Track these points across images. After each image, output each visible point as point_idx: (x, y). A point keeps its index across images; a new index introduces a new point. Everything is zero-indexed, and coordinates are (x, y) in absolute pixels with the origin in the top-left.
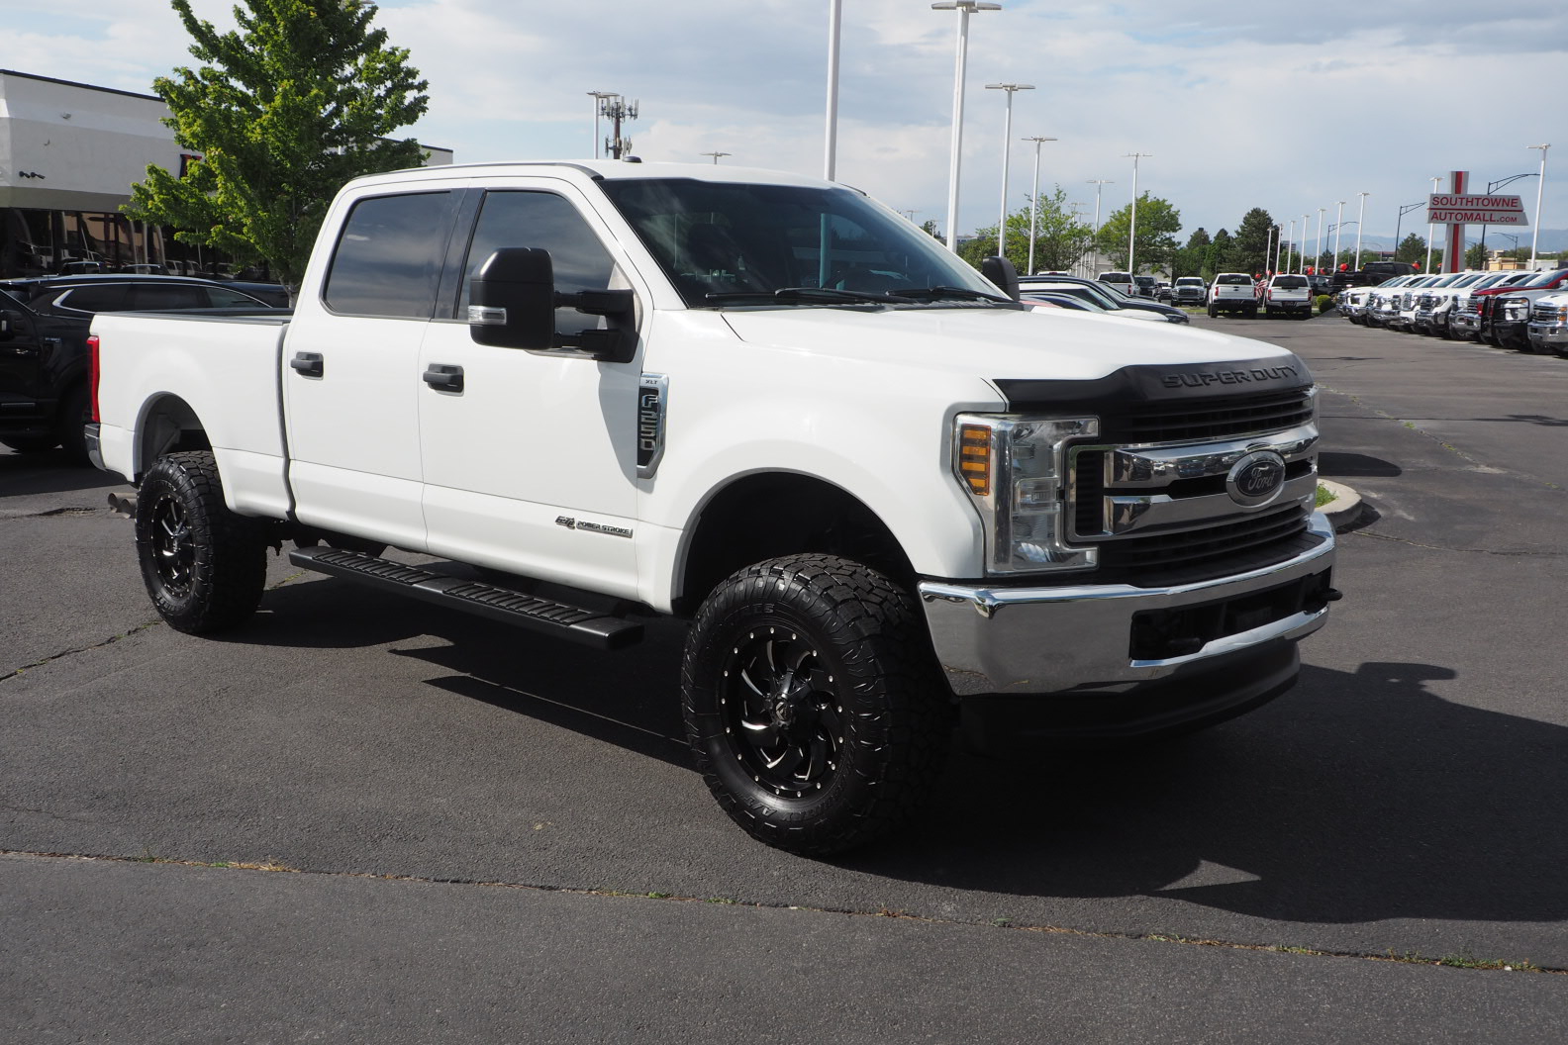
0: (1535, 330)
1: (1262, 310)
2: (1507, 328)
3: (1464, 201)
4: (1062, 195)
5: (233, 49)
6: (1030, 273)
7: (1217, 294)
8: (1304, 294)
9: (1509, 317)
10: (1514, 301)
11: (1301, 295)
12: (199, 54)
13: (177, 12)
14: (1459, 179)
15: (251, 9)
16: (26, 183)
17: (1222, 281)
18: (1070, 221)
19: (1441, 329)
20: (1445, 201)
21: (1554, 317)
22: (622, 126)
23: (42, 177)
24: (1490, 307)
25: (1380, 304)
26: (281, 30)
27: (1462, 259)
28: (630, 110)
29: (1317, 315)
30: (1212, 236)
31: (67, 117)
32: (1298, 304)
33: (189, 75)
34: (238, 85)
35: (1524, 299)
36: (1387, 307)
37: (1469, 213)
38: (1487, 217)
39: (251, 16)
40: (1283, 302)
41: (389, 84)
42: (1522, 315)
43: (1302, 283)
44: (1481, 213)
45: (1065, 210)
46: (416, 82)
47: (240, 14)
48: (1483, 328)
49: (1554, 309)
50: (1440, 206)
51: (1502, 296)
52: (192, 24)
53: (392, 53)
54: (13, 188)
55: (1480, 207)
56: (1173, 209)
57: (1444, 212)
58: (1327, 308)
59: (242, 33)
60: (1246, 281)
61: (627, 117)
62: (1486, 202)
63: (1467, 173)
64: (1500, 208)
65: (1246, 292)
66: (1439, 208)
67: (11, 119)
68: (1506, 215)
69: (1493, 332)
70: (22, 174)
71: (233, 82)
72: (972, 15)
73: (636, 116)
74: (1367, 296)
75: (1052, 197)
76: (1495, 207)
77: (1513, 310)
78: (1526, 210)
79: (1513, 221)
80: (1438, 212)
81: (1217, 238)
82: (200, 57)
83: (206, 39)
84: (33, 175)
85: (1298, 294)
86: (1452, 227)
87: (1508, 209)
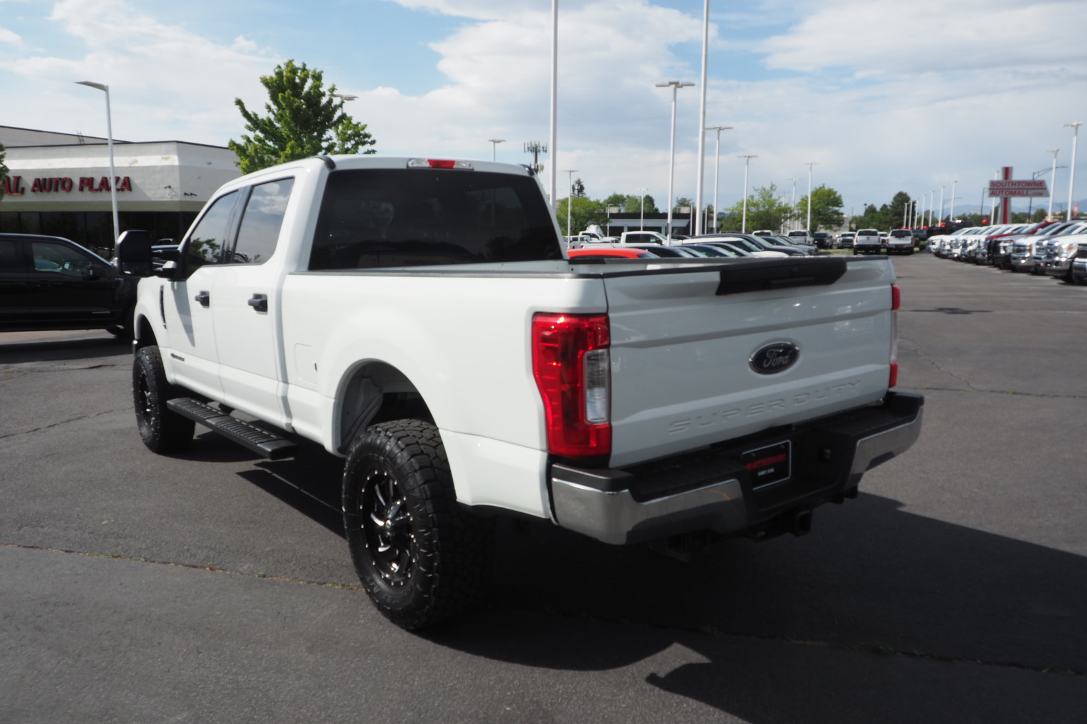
0: (1015, 259)
1: (883, 250)
2: (1000, 258)
3: (1010, 184)
4: (774, 187)
5: (266, 125)
6: (743, 231)
7: (857, 241)
8: (908, 240)
9: (1002, 252)
10: (1005, 242)
11: (907, 241)
12: (250, 129)
13: (238, 106)
14: (1007, 171)
15: (274, 104)
16: (188, 199)
17: (860, 234)
18: (778, 202)
19: (970, 259)
20: (998, 184)
21: (1024, 251)
22: (538, 157)
23: (196, 195)
24: (993, 246)
25: (944, 245)
26: (287, 114)
27: (1009, 218)
28: (543, 148)
29: (917, 252)
30: (878, 208)
31: (210, 164)
32: (905, 247)
33: (248, 140)
34: (271, 143)
35: (1011, 241)
36: (948, 247)
37: (1014, 191)
38: (1025, 193)
39: (274, 107)
40: (896, 245)
41: (353, 142)
42: (1010, 250)
43: (908, 234)
44: (1021, 191)
45: (775, 197)
46: (369, 140)
47: (269, 107)
48: (989, 258)
49: (1024, 246)
50: (995, 187)
51: (999, 239)
52: (246, 114)
53: (357, 125)
54: (181, 202)
55: (1021, 187)
56: (838, 194)
57: (998, 191)
58: (924, 249)
59: (272, 117)
60: (874, 234)
61: (542, 152)
62: (1024, 184)
63: (1012, 168)
64: (1032, 187)
65: (874, 240)
66: (995, 189)
67: (180, 166)
68: (1036, 191)
69: (993, 260)
70: (185, 194)
71: (267, 141)
72: (678, 90)
73: (546, 151)
74: (939, 241)
75: (768, 188)
76: (1030, 187)
77: (1005, 248)
78: (1048, 188)
79: (1040, 195)
80: (995, 191)
81: (881, 209)
82: (250, 130)
83: (254, 122)
84: (191, 194)
85: (906, 240)
86: (1003, 200)
87: (1036, 188)
